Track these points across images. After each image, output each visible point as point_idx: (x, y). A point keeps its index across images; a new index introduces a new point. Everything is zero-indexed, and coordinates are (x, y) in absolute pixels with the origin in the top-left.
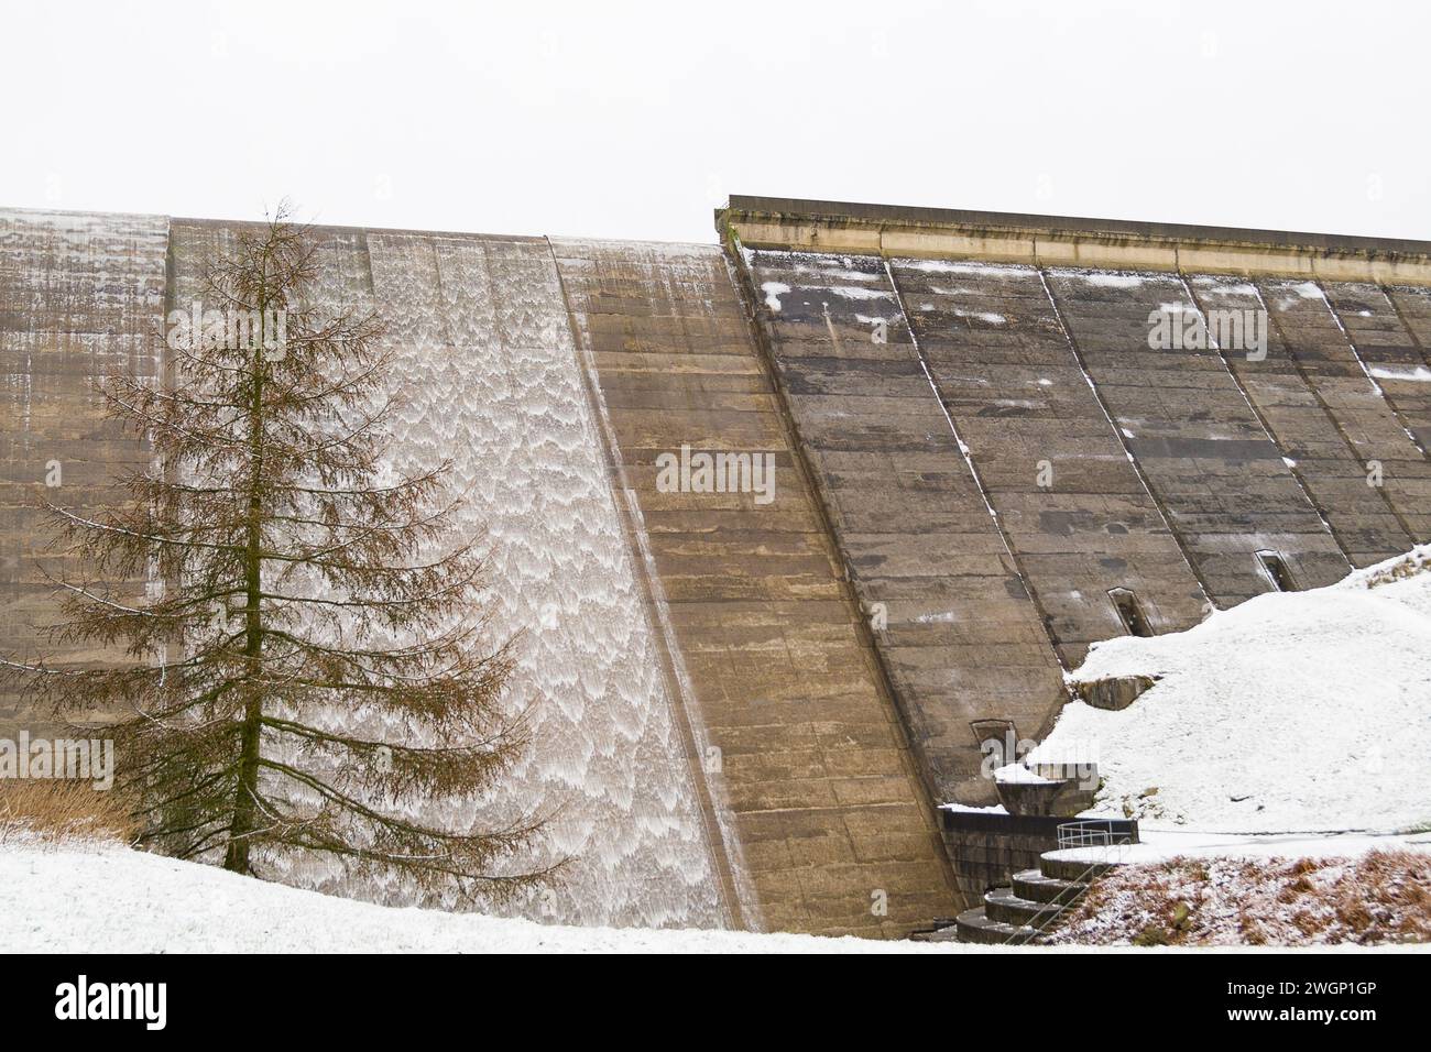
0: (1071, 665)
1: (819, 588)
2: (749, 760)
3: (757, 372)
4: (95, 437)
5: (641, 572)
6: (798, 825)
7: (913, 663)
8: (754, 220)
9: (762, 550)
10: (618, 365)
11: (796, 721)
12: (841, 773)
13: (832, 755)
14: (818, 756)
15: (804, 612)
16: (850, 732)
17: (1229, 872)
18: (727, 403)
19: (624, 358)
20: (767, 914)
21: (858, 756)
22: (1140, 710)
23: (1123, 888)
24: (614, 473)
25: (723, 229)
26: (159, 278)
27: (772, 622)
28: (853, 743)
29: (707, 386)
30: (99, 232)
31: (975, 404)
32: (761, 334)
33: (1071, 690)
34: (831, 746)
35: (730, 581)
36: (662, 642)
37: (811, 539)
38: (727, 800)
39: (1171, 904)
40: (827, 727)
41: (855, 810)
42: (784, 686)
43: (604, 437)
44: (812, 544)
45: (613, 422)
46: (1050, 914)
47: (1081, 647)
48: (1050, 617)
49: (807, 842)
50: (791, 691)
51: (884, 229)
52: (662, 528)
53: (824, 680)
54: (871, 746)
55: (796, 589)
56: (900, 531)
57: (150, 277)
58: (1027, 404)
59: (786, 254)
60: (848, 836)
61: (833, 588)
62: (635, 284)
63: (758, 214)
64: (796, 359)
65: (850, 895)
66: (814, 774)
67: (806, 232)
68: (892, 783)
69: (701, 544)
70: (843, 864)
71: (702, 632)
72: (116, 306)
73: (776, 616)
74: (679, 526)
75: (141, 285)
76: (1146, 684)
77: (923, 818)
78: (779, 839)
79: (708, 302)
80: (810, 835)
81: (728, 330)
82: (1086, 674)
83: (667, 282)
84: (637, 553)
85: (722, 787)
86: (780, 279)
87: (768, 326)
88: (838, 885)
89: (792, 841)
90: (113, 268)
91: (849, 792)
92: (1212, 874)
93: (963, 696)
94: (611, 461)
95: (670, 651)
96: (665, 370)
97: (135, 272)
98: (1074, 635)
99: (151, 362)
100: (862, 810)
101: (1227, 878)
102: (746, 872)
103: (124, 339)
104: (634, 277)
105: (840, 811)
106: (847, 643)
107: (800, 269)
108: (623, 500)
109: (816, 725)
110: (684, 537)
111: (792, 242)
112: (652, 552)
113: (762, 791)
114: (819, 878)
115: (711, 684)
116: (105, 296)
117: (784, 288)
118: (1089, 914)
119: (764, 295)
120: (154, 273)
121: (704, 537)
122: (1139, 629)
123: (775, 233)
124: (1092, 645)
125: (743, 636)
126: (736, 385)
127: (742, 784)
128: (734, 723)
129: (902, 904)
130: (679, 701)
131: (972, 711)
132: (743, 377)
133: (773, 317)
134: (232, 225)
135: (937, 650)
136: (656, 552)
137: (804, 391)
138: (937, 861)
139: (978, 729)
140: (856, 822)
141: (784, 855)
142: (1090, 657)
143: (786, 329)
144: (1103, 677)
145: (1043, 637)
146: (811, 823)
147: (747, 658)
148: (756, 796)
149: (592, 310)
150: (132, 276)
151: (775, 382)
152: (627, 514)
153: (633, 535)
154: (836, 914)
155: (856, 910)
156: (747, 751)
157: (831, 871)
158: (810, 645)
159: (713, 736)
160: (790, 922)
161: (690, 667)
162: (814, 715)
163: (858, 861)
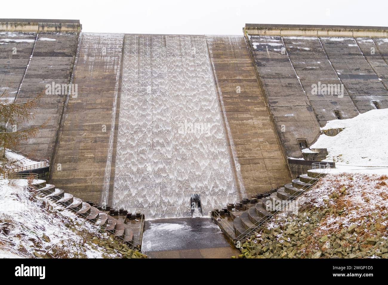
0: (322, 126)
1: (261, 109)
2: (242, 146)
3: (250, 62)
4: (105, 78)
5: (220, 105)
6: (252, 161)
8: (251, 29)
9: (249, 100)
10: (218, 61)
11: (254, 138)
12: (264, 150)
13: (262, 146)
14: (259, 146)
15: (258, 114)
16: (267, 140)
17: (359, 178)
18: (243, 69)
19: (219, 60)
20: (244, 181)
21: (268, 146)
22: (339, 136)
23: (328, 181)
24: (216, 84)
25: (244, 32)
26: (121, 45)
27: (250, 116)
28: (267, 143)
29: (238, 65)
30: (109, 36)
31: (301, 68)
32: (252, 53)
33: (322, 132)
34: (262, 144)
35: (241, 107)
36: (224, 120)
37: (260, 98)
38: (236, 156)
39: (341, 186)
40: (261, 140)
41: (267, 158)
42: (252, 130)
43: (214, 76)
44: (260, 99)
45: (216, 73)
46: (308, 186)
47: (324, 122)
48: (317, 115)
50: (253, 131)
51: (281, 30)
52: (226, 96)
53: (261, 129)
54: (271, 144)
55: (256, 109)
56: (282, 96)
57: (119, 45)
58: (314, 67)
59: (258, 36)
60: (265, 164)
61: (265, 109)
62: (223, 44)
63: (252, 28)
64: (259, 59)
65: (265, 178)
66: (257, 150)
67: (263, 31)
68: (276, 152)
69: (234, 99)
70: (263, 171)
71: (234, 119)
72: (112, 51)
73: (251, 115)
74: (230, 95)
75: (117, 47)
76: (341, 130)
77: (283, 161)
78: (248, 164)
79: (240, 47)
80: (255, 164)
81: (244, 53)
82: (325, 128)
83: (231, 43)
84: (220, 101)
85: (236, 153)
86: (257, 42)
87: (253, 52)
88: (262, 175)
89: (251, 165)
90: (112, 44)
91: (266, 154)
92: (354, 178)
93: (295, 133)
94: (215, 81)
95: (226, 122)
96: (229, 62)
97: (116, 45)
98: (323, 119)
99: (118, 63)
100: (269, 158)
101: (358, 180)
103: (113, 58)
104: (223, 42)
105: (263, 158)
106: (267, 121)
107: (261, 39)
108: (217, 90)
109: (259, 139)
110: (231, 98)
111: (260, 34)
112: (223, 101)
113: (245, 154)
114: (257, 174)
115: (235, 130)
116: (110, 49)
117: (258, 44)
118: (318, 187)
119: (253, 45)
120: (120, 44)
121: (235, 98)
122: (339, 118)
123: (256, 32)
124: (328, 121)
125: (242, 119)
126: (245, 65)
127: (240, 152)
128: (239, 138)
129: (277, 180)
130: (227, 133)
131: (297, 136)
132: (247, 63)
133: (254, 50)
134: (137, 35)
135: (289, 122)
136: (224, 101)
137: (261, 66)
138: (286, 171)
139: (298, 140)
140: (267, 161)
141: (249, 168)
142: (327, 124)
143: (257, 53)
144: (330, 129)
145: (315, 119)
146: (257, 161)
147: (243, 124)
148: (243, 155)
149: (213, 50)
150: (115, 45)
151: (253, 64)
152: (218, 93)
153: (219, 97)
154: (261, 182)
155: (266, 181)
156: (242, 145)
157: (260, 172)
158: (258, 121)
159: (234, 141)
160: (250, 183)
161: (230, 126)
162: (258, 137)
163: (267, 170)
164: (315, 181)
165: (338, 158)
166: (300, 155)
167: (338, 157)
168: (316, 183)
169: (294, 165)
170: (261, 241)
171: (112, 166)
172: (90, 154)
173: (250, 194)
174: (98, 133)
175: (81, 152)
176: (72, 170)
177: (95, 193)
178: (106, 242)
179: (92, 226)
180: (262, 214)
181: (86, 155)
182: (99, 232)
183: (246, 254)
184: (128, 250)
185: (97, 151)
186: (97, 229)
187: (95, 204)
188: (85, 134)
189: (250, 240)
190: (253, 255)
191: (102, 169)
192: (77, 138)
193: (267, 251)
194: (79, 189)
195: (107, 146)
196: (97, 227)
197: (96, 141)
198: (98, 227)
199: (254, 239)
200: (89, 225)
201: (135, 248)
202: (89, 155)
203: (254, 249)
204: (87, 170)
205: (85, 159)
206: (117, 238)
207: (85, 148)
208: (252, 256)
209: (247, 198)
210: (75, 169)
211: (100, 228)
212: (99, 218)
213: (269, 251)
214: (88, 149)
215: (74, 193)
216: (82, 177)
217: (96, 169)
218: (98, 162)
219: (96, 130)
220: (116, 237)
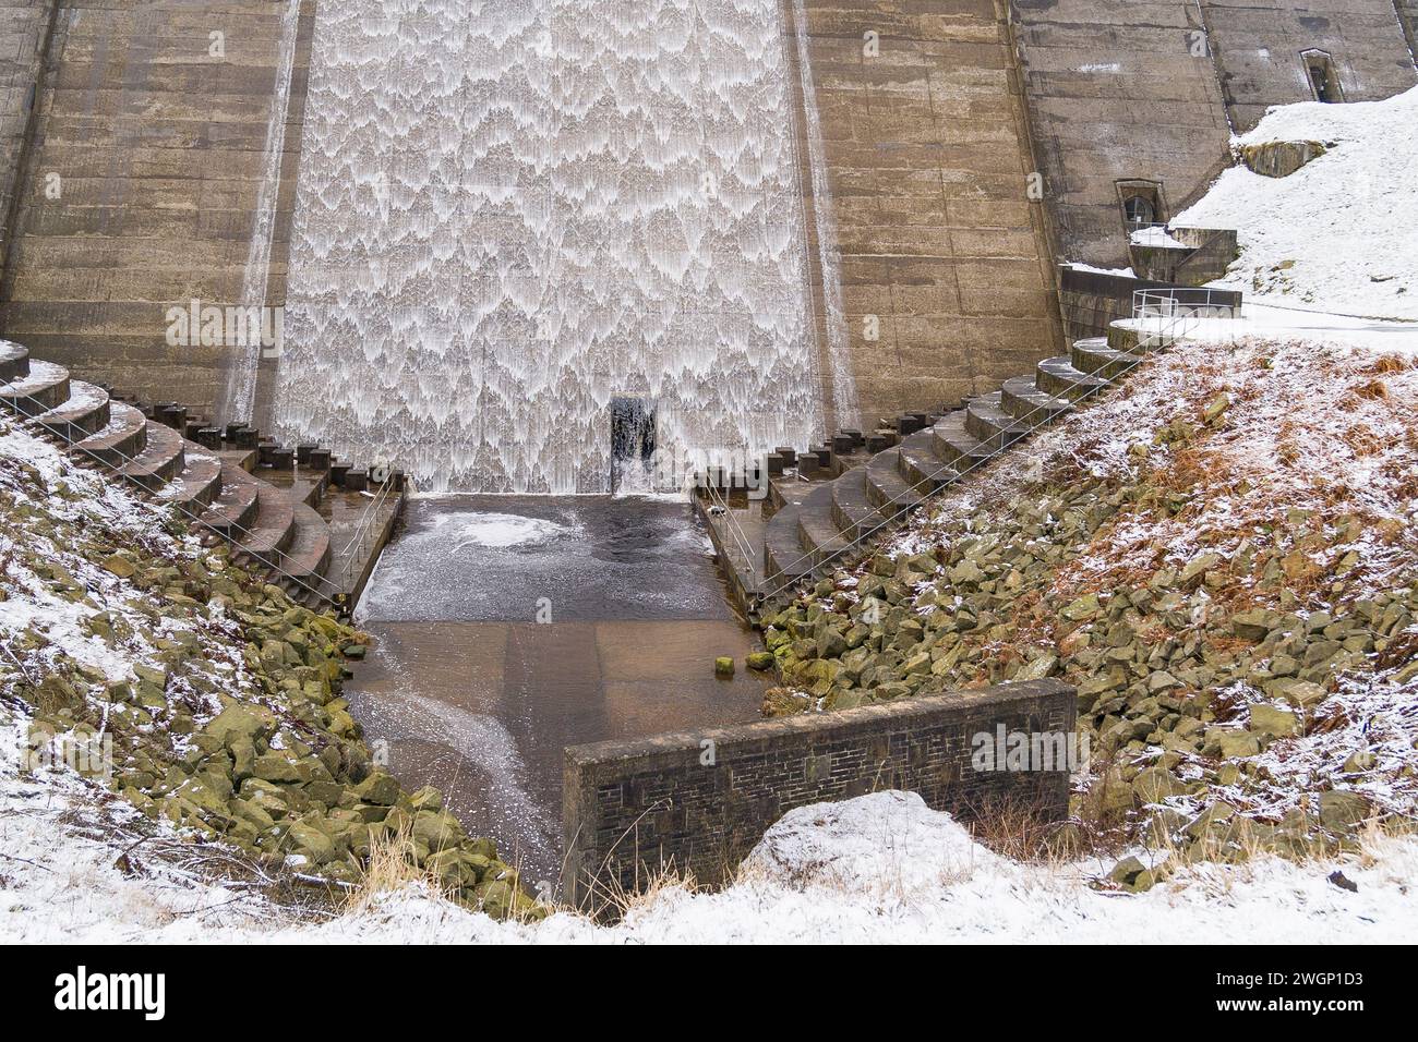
0: (1239, 128)
1: (976, 30)
2: (866, 202)
6: (904, 271)
7: (1065, 115)
11: (924, 166)
12: (962, 222)
13: (956, 204)
14: (942, 204)
15: (957, 54)
16: (980, 180)
17: (1298, 362)
20: (855, 357)
21: (984, 206)
22: (1303, 178)
23: (1174, 367)
27: (919, 63)
28: (981, 192)
33: (1235, 154)
34: (957, 195)
35: (881, 18)
36: (796, 76)
38: (835, 241)
39: (1211, 394)
40: (955, 175)
41: (971, 261)
42: (918, 130)
47: (1254, 109)
48: (1228, 76)
49: (911, 289)
50: (925, 135)
53: (963, 125)
54: (999, 197)
55: (949, 29)
60: (957, 286)
61: (991, 31)
65: (947, 346)
66: (932, 222)
68: (1014, 238)
70: (945, 315)
71: (841, 70)
73: (923, 56)
76: (1316, 150)
77: (1041, 275)
78: (883, 284)
80: (915, 282)
82: (1252, 139)
85: (832, 227)
88: (936, 335)
89: (896, 287)
91: (967, 243)
92: (1277, 363)
93: (1111, 153)
98: (1253, 96)
100: (978, 262)
101: (1292, 368)
102: (841, 315)
105: (953, 261)
106: (997, 89)
109: (945, 171)
113: (874, 235)
114: (918, 327)
115: (840, 123)
118: (1128, 394)
122: (1325, 96)
124: (1270, 108)
125: (882, 76)
127: (854, 227)
128: (857, 164)
129: (1000, 360)
130: (803, 137)
131: (1118, 169)
135: (1095, 103)
138: (1048, 320)
139: (1123, 188)
140: (969, 276)
141: (885, 300)
142: (1264, 122)
144: (1270, 141)
145: (1217, 96)
146: (921, 271)
147: (883, 99)
148: (867, 239)
154: (928, 364)
155: (951, 362)
156: (865, 193)
157: (932, 321)
158: (955, 88)
159: (832, 175)
160: (878, 367)
161: (821, 104)
162: (944, 161)
163: (963, 313)
164: (1124, 365)
165: (1273, 274)
166: (1121, 253)
167: (1273, 270)
168: (1127, 377)
169: (1083, 297)
170: (849, 603)
171: (274, 259)
172: (180, 201)
173: (873, 410)
174: (216, 106)
175: (142, 190)
176: (98, 265)
177: (199, 371)
178: (173, 570)
179: (136, 505)
180: (883, 494)
181: (161, 205)
182: (165, 530)
183: (778, 652)
184: (284, 610)
185: (208, 185)
186: (155, 517)
187: (194, 419)
188: (158, 105)
189: (807, 598)
190: (801, 655)
191: (230, 269)
192: (118, 122)
193: (862, 644)
194: (133, 352)
195: (254, 169)
196: (157, 509)
197: (204, 144)
198: (161, 510)
199: (827, 596)
200: (119, 498)
201: (324, 603)
202: (173, 205)
203: (811, 632)
204: (163, 268)
205: (159, 219)
206: (247, 559)
207: (158, 170)
208: (801, 659)
209: (858, 428)
210: (111, 263)
211: (168, 516)
212: (180, 475)
213: (868, 643)
214: (171, 177)
215: (109, 365)
216: (140, 300)
217: (203, 267)
218: (213, 238)
219: (208, 91)
220: (242, 554)
